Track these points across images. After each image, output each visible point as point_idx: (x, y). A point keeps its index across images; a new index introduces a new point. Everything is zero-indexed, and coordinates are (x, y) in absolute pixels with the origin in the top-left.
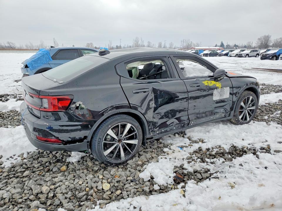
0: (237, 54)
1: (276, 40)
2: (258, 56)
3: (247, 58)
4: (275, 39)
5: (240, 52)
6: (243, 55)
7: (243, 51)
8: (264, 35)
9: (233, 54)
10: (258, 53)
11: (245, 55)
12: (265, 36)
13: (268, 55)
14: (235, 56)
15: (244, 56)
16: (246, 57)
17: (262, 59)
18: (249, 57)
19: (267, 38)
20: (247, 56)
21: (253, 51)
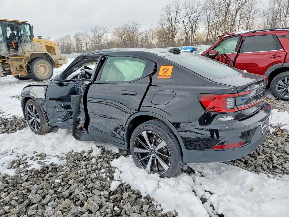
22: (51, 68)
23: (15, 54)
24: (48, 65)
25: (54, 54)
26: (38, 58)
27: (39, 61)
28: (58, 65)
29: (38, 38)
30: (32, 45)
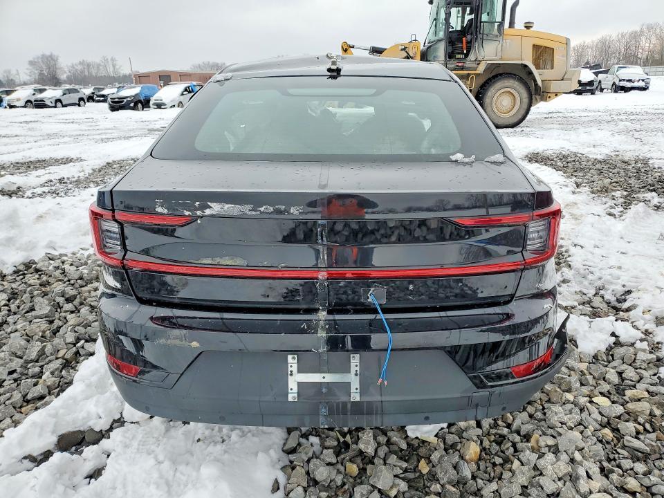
0: (28, 101)
1: (73, 67)
2: (82, 103)
3: (60, 110)
4: (70, 64)
5: (34, 94)
6: (48, 103)
7: (41, 91)
8: (42, 53)
9: (18, 100)
10: (80, 95)
11: (54, 102)
12: (43, 55)
13: (125, 100)
14: (25, 107)
15: (50, 104)
16: (55, 107)
17: (113, 109)
18: (63, 106)
19: (50, 61)
20: (59, 104)
21: (70, 91)
22: (526, 101)
23: (460, 64)
24: (520, 92)
25: (549, 66)
26: (501, 75)
27: (502, 82)
28: (549, 95)
29: (523, 28)
30: (500, 45)
